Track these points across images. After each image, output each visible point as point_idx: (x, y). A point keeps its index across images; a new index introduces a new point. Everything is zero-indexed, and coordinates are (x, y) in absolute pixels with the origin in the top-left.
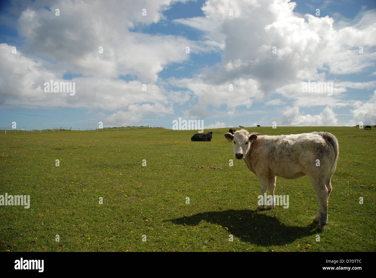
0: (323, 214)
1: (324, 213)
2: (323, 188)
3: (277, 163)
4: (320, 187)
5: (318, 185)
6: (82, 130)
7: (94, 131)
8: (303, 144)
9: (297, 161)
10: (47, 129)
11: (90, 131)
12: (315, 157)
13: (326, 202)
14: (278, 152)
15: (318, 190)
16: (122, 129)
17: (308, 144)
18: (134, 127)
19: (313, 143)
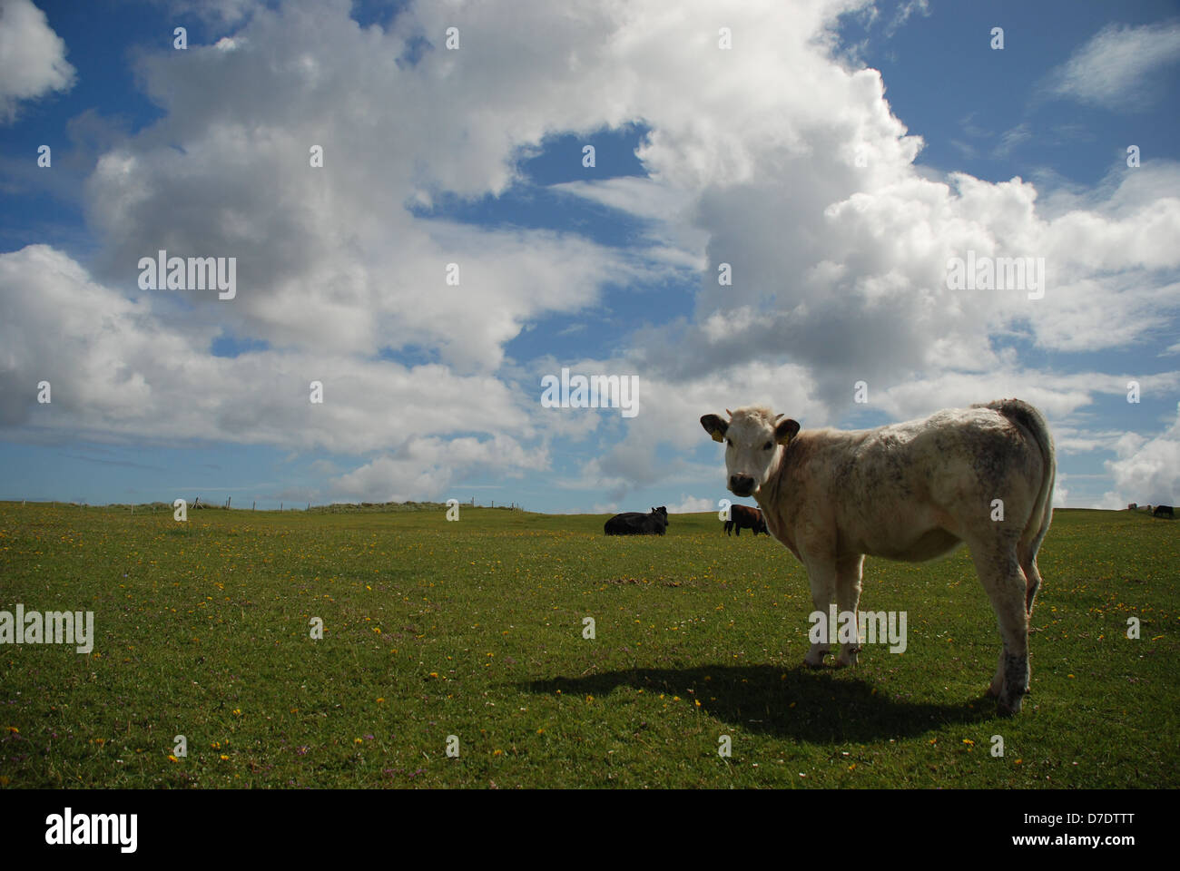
0: (1015, 658)
1: (1017, 653)
2: (1009, 571)
3: (860, 504)
4: (1000, 568)
5: (992, 562)
6: (265, 509)
7: (301, 512)
8: (941, 438)
9: (924, 496)
10: (152, 501)
11: (287, 512)
12: (978, 475)
13: (1022, 618)
14: (864, 470)
15: (995, 580)
16: (390, 508)
17: (953, 437)
18: (427, 504)
19: (971, 431)
